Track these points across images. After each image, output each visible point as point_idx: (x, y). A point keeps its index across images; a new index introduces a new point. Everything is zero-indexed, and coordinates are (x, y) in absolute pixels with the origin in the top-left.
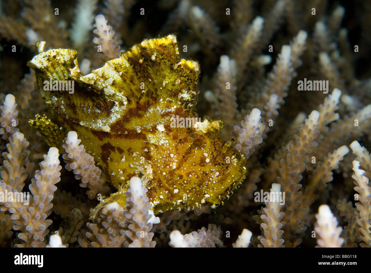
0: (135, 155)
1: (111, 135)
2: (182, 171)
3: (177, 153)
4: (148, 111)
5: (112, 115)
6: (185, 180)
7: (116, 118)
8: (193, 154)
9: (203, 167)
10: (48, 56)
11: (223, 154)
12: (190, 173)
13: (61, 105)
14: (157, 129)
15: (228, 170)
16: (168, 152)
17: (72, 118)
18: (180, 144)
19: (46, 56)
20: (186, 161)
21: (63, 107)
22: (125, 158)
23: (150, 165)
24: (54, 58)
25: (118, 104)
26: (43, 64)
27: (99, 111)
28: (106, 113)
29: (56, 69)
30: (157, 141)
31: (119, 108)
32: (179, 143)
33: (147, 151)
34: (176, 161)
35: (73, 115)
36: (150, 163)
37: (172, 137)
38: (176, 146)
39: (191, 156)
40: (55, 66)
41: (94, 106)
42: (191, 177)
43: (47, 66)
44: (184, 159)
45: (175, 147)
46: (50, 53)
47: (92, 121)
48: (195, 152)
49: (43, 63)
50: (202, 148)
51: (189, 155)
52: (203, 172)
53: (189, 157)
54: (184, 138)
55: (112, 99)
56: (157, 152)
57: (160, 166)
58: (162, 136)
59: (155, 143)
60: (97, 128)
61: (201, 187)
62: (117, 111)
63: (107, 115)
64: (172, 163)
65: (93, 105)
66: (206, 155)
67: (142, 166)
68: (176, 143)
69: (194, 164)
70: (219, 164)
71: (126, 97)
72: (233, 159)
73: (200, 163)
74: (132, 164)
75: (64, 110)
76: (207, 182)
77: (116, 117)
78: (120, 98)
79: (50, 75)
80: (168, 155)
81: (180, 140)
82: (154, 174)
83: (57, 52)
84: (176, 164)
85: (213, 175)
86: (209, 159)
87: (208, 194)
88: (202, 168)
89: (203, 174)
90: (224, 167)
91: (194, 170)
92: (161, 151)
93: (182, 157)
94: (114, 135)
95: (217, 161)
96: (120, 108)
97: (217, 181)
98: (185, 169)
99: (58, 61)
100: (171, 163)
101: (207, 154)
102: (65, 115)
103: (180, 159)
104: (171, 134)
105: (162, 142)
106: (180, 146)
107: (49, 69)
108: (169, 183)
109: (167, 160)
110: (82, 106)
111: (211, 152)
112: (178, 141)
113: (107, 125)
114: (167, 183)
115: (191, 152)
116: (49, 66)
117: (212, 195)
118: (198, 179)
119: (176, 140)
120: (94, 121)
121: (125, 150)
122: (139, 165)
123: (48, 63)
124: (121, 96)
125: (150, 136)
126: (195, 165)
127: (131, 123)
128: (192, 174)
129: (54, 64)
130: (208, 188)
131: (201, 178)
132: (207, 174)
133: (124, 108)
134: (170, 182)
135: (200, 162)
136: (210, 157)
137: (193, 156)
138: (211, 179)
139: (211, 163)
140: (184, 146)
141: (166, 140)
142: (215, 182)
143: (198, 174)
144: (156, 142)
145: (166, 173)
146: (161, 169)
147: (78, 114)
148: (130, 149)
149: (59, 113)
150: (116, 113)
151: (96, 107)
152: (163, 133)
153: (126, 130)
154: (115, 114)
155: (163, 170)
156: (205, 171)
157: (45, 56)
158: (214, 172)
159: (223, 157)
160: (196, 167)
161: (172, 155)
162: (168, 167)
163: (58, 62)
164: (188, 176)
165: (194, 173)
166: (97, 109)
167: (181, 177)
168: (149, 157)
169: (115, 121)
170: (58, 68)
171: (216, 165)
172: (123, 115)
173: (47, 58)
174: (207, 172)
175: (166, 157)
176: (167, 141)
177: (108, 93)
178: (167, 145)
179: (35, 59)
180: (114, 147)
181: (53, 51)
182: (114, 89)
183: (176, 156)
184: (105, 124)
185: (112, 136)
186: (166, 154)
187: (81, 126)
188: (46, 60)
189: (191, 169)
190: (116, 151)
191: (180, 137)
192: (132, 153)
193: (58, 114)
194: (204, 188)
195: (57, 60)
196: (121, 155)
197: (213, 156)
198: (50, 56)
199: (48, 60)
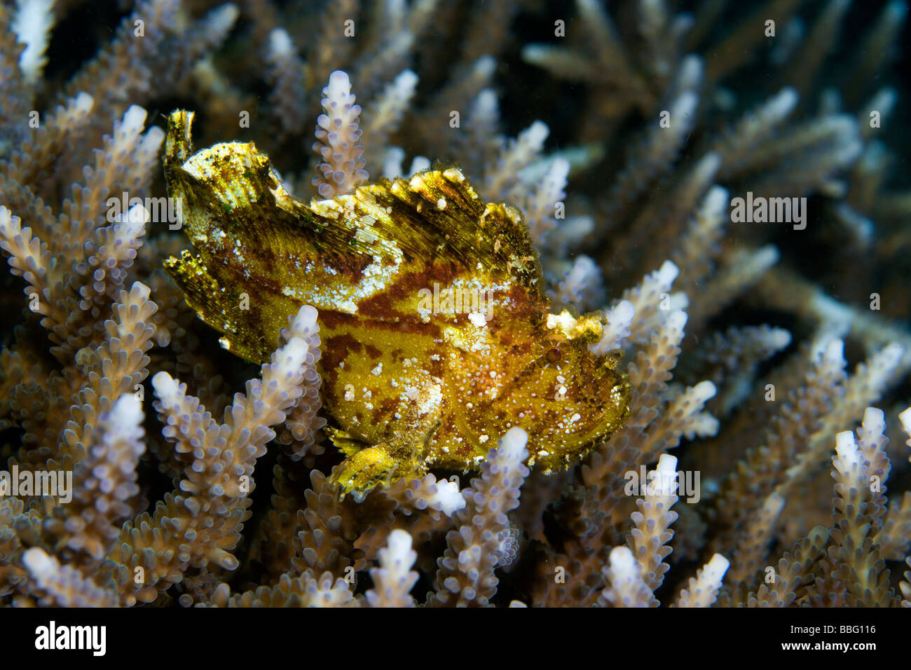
0: (407, 362)
1: (359, 320)
2: (508, 405)
3: (505, 372)
4: (453, 284)
5: (364, 282)
6: (509, 422)
7: (373, 288)
8: (537, 376)
9: (551, 403)
10: (214, 156)
11: (595, 382)
12: (522, 410)
13: (234, 248)
14: (470, 321)
15: (602, 412)
16: (487, 367)
17: (262, 279)
18: (513, 355)
19: (211, 157)
20: (518, 387)
21: (238, 253)
22: (383, 368)
23: (439, 385)
24: (225, 162)
25: (380, 261)
26: (205, 173)
27: (334, 272)
28: (351, 276)
29: (232, 182)
30: (466, 343)
31: (382, 269)
32: (513, 352)
33: (438, 359)
34: (501, 385)
35: (263, 271)
36: (439, 384)
37: (498, 340)
38: (505, 358)
39: (531, 380)
40: (229, 176)
41: (323, 260)
42: (522, 418)
43: (213, 177)
44: (517, 383)
45: (501, 359)
46: (218, 151)
47: (313, 289)
48: (541, 372)
49: (206, 171)
50: (558, 367)
51: (528, 377)
52: (549, 411)
53: (527, 380)
54: (523, 344)
55: (368, 250)
56: (464, 364)
57: (464, 391)
58: (479, 336)
59: (462, 348)
60: (326, 304)
61: (536, 437)
62: (376, 275)
63: (351, 281)
64: (491, 387)
65: (320, 259)
66: (561, 379)
67: (418, 386)
68: (506, 353)
69: (534, 395)
70: (585, 400)
71: (402, 250)
72: (614, 393)
73: (548, 395)
74: (396, 381)
75: (241, 259)
76: (552, 429)
77: (375, 287)
78: (388, 250)
79: (219, 194)
80: (485, 373)
81: (515, 347)
82: (443, 405)
83: (230, 149)
84: (497, 390)
85: (566, 418)
86: (567, 388)
87: (546, 450)
88: (548, 403)
89: (547, 415)
90: (593, 406)
91: (531, 404)
92: (473, 363)
93: (512, 379)
94: (365, 322)
95: (581, 394)
96: (384, 270)
97: (573, 430)
98: (514, 401)
99: (234, 166)
100: (488, 388)
101: (564, 379)
102: (242, 270)
103: (508, 381)
104: (499, 333)
105: (476, 346)
106: (513, 359)
107: (218, 183)
108: (474, 423)
109: (482, 381)
110: (291, 258)
111: (573, 376)
112: (510, 348)
113: (350, 299)
114: (470, 422)
115: (533, 372)
116: (218, 176)
117: (553, 453)
118: (536, 423)
119: (505, 347)
120: (318, 289)
121: (387, 353)
122: (411, 384)
123: (215, 170)
124: (391, 246)
125: (450, 332)
126: (536, 397)
127: (410, 301)
128: (526, 412)
129: (227, 172)
130: (549, 440)
131: (543, 421)
132: (555, 416)
133: (394, 269)
134: (477, 421)
135: (546, 392)
136: (569, 386)
137: (536, 380)
138: (561, 425)
139: (569, 395)
140: (521, 359)
141: (485, 344)
142: (570, 431)
143: (539, 414)
144: (465, 345)
145: (474, 405)
146: (465, 396)
147: (278, 271)
148: (400, 351)
149: (225, 262)
150: (376, 279)
151: (327, 262)
152: (481, 330)
153: (396, 314)
154: (373, 280)
155: (468, 398)
156: (552, 409)
157: (209, 157)
158: (571, 414)
159: (593, 388)
160: (536, 401)
161: (493, 374)
162: (481, 394)
163: (233, 169)
164: (517, 415)
165: (530, 411)
166: (329, 267)
167: (502, 415)
168: (440, 371)
169: (371, 294)
170: (236, 181)
171: (578, 400)
172: (392, 284)
173: (214, 161)
174: (557, 412)
175: (480, 377)
176: (488, 347)
177: (363, 237)
178: (486, 353)
179: (191, 162)
180: (359, 344)
181: (224, 147)
182: (378, 233)
183: (500, 376)
184: (346, 298)
185: (360, 323)
186: (481, 370)
187: (284, 296)
188: (211, 164)
189: (525, 403)
190: (364, 352)
191: (516, 341)
192: (402, 359)
193: (225, 264)
194: (542, 439)
195: (232, 164)
196: (374, 361)
197: (576, 384)
198: (217, 157)
199: (215, 164)
